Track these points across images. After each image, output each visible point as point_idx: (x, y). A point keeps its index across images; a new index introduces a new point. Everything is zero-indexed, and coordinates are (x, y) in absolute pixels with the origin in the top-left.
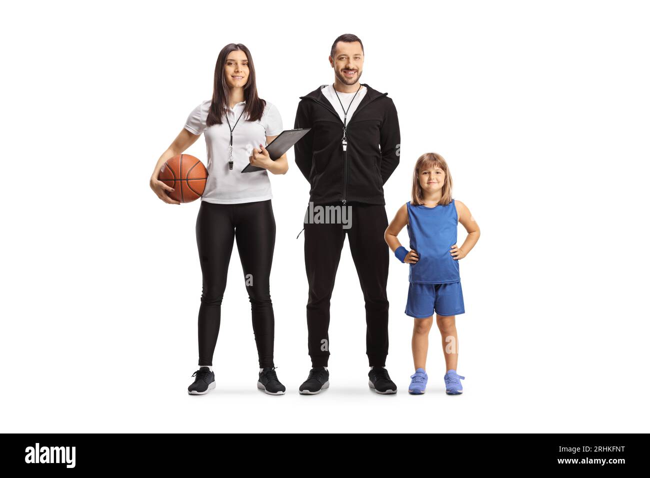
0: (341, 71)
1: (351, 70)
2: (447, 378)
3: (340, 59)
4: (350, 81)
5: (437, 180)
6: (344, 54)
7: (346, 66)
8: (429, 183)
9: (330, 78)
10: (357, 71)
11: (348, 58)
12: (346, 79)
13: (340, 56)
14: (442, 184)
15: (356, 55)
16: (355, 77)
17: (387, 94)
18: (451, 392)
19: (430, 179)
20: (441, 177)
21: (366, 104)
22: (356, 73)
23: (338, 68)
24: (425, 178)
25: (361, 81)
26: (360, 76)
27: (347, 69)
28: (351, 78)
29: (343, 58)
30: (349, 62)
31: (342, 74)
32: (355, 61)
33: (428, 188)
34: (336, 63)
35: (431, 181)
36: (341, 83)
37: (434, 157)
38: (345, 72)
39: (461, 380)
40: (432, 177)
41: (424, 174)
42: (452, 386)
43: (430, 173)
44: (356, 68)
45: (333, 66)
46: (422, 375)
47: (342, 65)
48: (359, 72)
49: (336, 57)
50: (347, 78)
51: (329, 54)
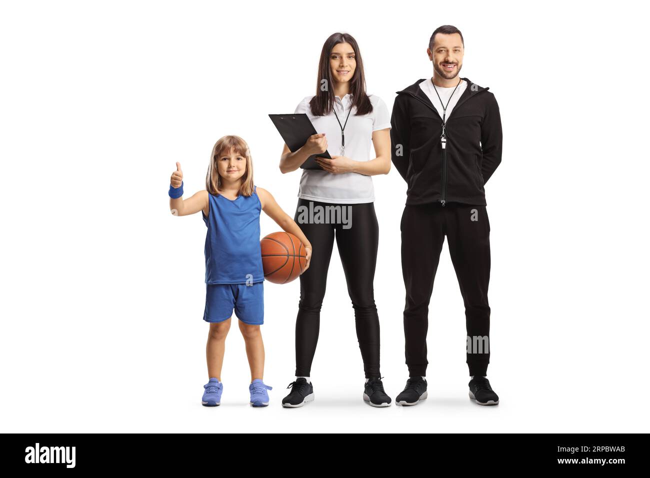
0: (440, 64)
1: (450, 63)
2: (253, 388)
3: (439, 51)
4: (449, 75)
5: (238, 168)
6: (443, 46)
7: (445, 59)
8: (228, 171)
9: (428, 72)
10: (457, 64)
11: (448, 51)
12: (445, 73)
13: (438, 48)
14: (242, 172)
15: (456, 47)
16: (454, 71)
17: (488, 88)
18: (256, 404)
19: (230, 167)
20: (242, 164)
21: (467, 99)
22: (456, 66)
23: (436, 61)
24: (225, 165)
25: (462, 75)
26: (460, 69)
27: (446, 62)
28: (451, 72)
29: (442, 51)
30: (448, 55)
31: (441, 67)
32: (453, 54)
33: (228, 177)
34: (435, 56)
35: (231, 169)
36: (440, 77)
37: (235, 141)
38: (444, 65)
39: (268, 391)
40: (232, 164)
41: (223, 160)
42: (258, 398)
43: (229, 159)
44: (455, 61)
45: (431, 59)
46: (217, 385)
47: (441, 58)
48: (459, 65)
49: (434, 50)
50: (446, 71)
51: (427, 47)
